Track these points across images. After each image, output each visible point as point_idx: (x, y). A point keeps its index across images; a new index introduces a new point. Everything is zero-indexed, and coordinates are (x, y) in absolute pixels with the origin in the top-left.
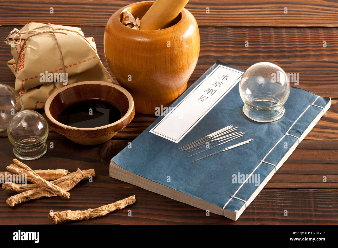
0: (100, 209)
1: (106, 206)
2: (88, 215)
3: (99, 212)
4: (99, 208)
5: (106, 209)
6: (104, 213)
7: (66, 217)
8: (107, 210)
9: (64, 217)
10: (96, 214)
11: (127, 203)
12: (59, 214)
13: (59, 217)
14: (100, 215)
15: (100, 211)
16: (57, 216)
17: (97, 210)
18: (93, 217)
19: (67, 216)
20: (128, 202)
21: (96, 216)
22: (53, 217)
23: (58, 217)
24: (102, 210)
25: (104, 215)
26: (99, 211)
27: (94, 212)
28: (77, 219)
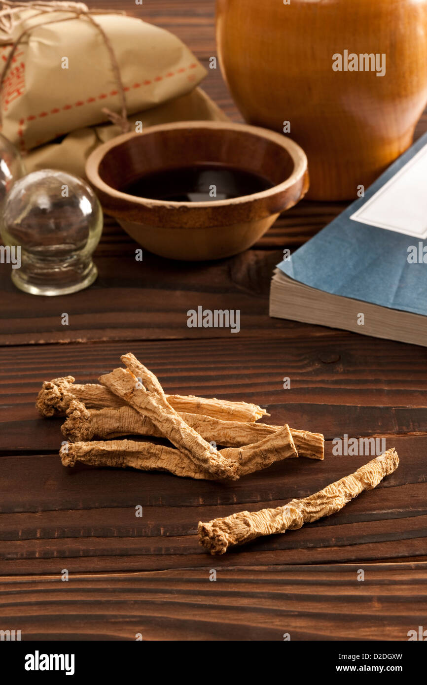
0: (326, 494)
1: (339, 485)
2: (302, 516)
3: (326, 503)
4: (323, 492)
5: (339, 491)
6: (340, 502)
7: (248, 528)
8: (344, 494)
9: (241, 528)
10: (318, 508)
11: (383, 469)
12: (224, 523)
13: (229, 531)
14: (330, 510)
15: (328, 498)
16: (220, 528)
17: (319, 497)
18: (312, 520)
19: (248, 525)
20: (384, 466)
21: (321, 514)
22: (214, 534)
23: (227, 532)
24: (331, 496)
25: (340, 507)
26: (325, 501)
27: (312, 505)
28: (277, 529)
